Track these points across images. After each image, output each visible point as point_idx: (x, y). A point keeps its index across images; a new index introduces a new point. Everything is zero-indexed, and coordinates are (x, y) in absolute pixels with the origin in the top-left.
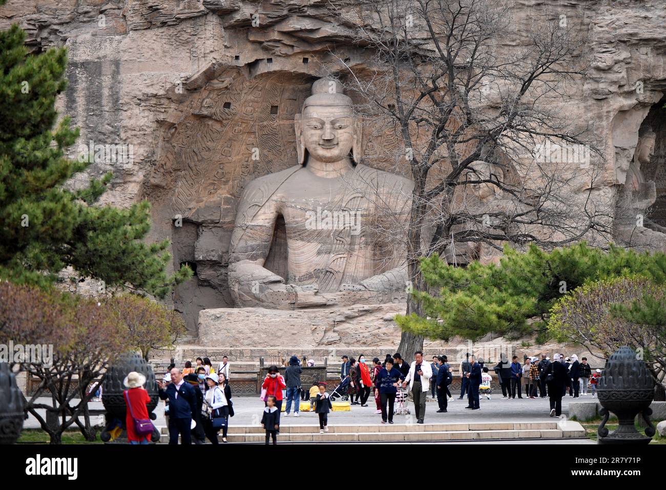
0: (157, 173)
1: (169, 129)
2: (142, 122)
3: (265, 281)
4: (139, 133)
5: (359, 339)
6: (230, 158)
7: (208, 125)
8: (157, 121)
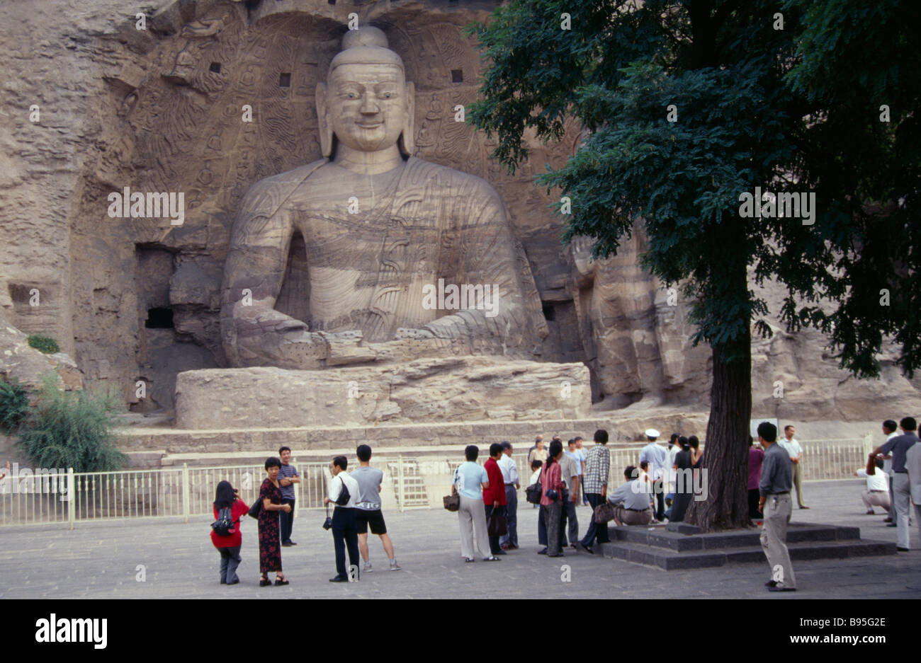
0: (108, 164)
1: (126, 97)
2: (79, 76)
3: (279, 328)
4: (74, 94)
5: (431, 410)
6: (219, 153)
7: (187, 98)
8: (106, 79)
